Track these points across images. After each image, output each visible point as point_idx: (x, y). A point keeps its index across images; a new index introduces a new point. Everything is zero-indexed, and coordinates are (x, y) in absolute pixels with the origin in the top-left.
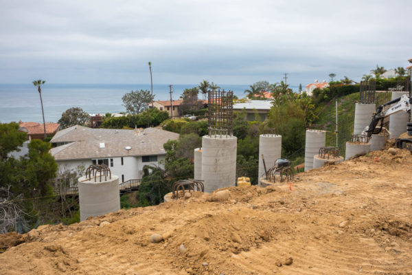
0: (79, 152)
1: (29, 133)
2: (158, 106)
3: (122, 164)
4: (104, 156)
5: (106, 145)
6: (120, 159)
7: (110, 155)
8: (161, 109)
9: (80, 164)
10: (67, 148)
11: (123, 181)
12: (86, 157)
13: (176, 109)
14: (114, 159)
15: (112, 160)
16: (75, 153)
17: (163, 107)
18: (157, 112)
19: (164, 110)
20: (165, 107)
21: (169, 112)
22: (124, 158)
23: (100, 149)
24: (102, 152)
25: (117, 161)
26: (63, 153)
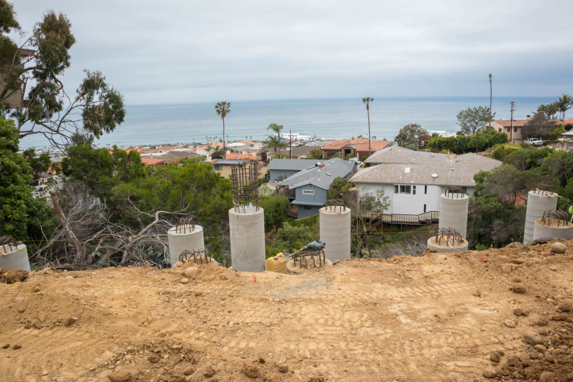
0: (382, 175)
1: (358, 150)
2: (496, 127)
3: (426, 193)
4: (406, 182)
5: (411, 170)
6: (424, 187)
7: (413, 182)
8: (500, 130)
9: (380, 188)
10: (373, 170)
11: (425, 211)
12: (388, 181)
13: (519, 130)
14: (417, 186)
15: (414, 187)
16: (378, 176)
17: (502, 127)
18: (493, 133)
19: (504, 131)
20: (505, 127)
21: (508, 134)
22: (428, 187)
23: (404, 174)
24: (406, 177)
25: (420, 189)
26: (367, 175)
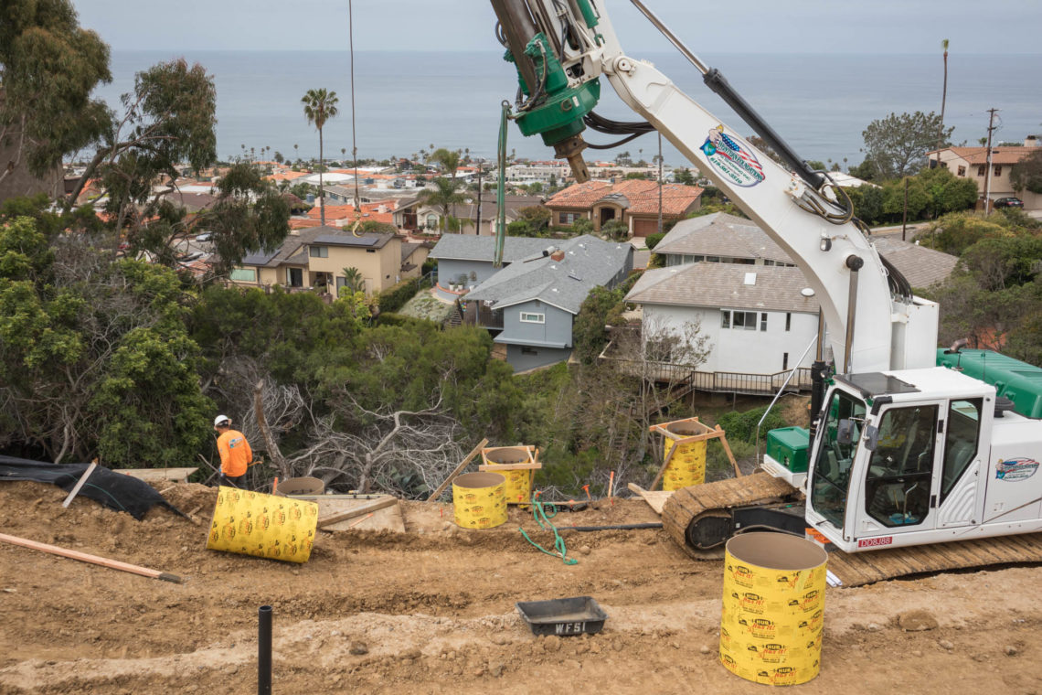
0: (697, 289)
1: (630, 209)
2: (953, 162)
3: (788, 328)
4: (748, 305)
5: (758, 278)
6: (785, 315)
7: (761, 305)
8: (962, 171)
9: (690, 317)
10: (676, 276)
11: (785, 367)
12: (709, 302)
13: (1005, 173)
14: (770, 315)
15: (764, 317)
16: (688, 290)
17: (966, 165)
18: (945, 180)
19: (972, 174)
20: (973, 165)
21: (980, 180)
22: (793, 316)
23: (742, 288)
24: (746, 294)
25: (777, 320)
26: (663, 288)
